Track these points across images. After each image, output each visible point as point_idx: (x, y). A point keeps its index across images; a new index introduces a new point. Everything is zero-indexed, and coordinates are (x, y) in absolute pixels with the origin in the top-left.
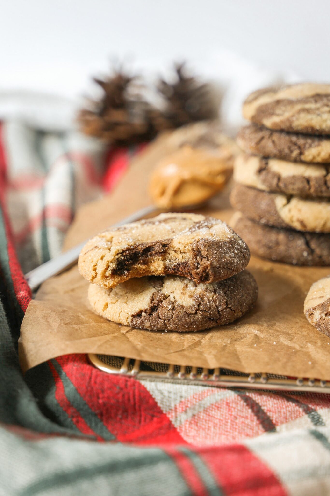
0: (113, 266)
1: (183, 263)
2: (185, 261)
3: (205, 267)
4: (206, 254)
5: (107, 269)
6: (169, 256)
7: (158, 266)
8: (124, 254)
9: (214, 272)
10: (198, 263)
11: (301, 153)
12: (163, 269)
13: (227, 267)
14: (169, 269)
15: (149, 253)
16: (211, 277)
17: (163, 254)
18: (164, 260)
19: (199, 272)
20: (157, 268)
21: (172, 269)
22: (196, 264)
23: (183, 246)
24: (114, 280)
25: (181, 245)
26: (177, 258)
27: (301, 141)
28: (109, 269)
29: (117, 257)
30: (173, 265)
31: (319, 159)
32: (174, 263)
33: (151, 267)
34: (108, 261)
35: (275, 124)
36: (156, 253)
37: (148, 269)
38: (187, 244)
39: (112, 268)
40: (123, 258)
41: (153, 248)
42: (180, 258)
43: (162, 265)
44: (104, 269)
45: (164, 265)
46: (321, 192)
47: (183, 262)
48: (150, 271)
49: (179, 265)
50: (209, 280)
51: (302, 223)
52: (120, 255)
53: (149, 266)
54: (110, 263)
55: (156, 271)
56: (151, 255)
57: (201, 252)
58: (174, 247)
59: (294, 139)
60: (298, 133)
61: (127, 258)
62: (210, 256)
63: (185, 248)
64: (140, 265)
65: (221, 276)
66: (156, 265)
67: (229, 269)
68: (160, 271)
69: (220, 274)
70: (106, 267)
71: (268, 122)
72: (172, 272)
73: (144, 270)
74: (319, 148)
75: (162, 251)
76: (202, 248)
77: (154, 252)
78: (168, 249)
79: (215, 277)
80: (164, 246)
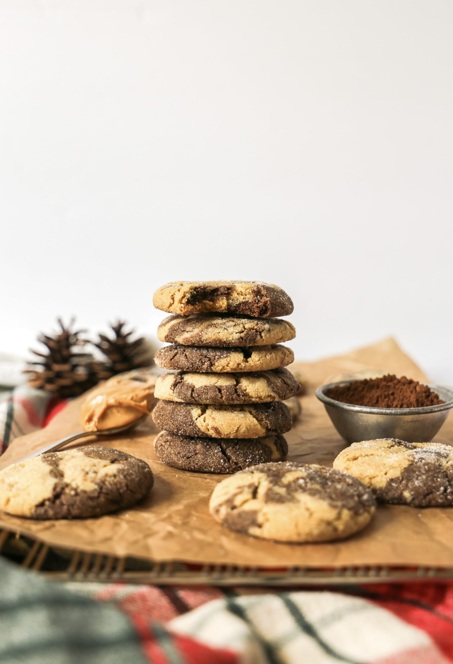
0: (188, 296)
1: (243, 303)
2: (245, 301)
3: (265, 302)
4: (265, 294)
5: (183, 297)
6: (232, 297)
7: (223, 304)
8: (197, 290)
9: (272, 307)
10: (259, 301)
11: (212, 365)
12: (226, 306)
13: (281, 306)
14: (231, 307)
15: (215, 294)
16: (269, 311)
17: (227, 295)
18: (228, 299)
19: (260, 306)
20: (222, 305)
21: (234, 307)
22: (257, 301)
23: (245, 290)
24: (189, 307)
25: (242, 288)
26: (238, 299)
27: (211, 354)
28: (185, 298)
29: (191, 291)
30: (235, 304)
31: (228, 369)
32: (236, 302)
33: (217, 305)
34: (185, 292)
35: (187, 340)
36: (222, 294)
37: (214, 306)
38: (248, 289)
39: (188, 297)
40: (195, 292)
41: (219, 290)
42: (241, 299)
43: (226, 302)
44: (181, 297)
45: (227, 303)
46: (233, 400)
47: (243, 301)
48: (215, 307)
49: (240, 304)
50: (267, 314)
51: (216, 430)
52: (193, 290)
53: (215, 304)
54: (186, 294)
55: (220, 308)
56: (217, 295)
57: (261, 292)
58: (237, 290)
59: (205, 352)
60: (207, 347)
61: (198, 293)
62: (268, 295)
63: (246, 291)
64: (208, 301)
65: (276, 312)
66: (221, 303)
67: (283, 308)
68: (224, 307)
69: (276, 310)
70: (183, 296)
71: (180, 339)
72: (234, 309)
73: (210, 306)
74: (228, 359)
75: (227, 292)
76: (262, 289)
77: (219, 293)
78: (231, 292)
79: (272, 311)
80: (228, 289)
